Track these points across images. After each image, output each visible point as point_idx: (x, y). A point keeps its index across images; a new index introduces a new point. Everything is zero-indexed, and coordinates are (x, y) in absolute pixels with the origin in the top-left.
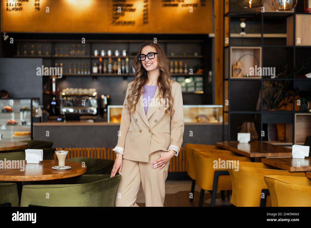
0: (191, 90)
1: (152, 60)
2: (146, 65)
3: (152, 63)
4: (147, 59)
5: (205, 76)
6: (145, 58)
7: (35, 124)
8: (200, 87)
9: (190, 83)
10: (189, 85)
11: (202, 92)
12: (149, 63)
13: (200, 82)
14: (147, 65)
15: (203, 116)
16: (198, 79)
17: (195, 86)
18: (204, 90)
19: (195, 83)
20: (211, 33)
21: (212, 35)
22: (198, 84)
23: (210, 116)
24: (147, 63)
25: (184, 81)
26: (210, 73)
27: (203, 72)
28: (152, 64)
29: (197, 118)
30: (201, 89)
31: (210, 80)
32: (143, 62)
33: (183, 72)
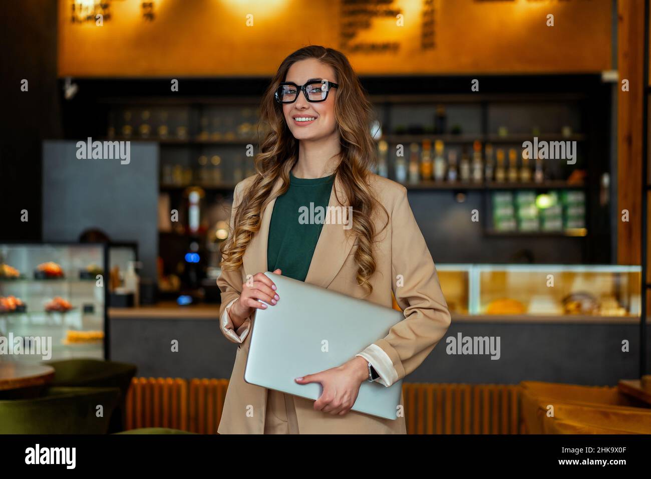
0: (552, 225)
1: (316, 105)
2: (294, 119)
3: (315, 114)
4: (301, 100)
5: (591, 189)
6: (295, 95)
7: (114, 313)
8: (577, 218)
9: (552, 207)
10: (548, 213)
11: (581, 232)
12: (306, 116)
13: (577, 204)
14: (297, 119)
15: (585, 295)
16: (572, 198)
17: (564, 217)
18: (587, 225)
19: (564, 209)
20: (606, 68)
21: (610, 76)
22: (572, 212)
23: (604, 296)
24: (299, 113)
25: (535, 202)
26: (606, 180)
27: (586, 179)
28: (315, 118)
29: (566, 300)
30: (581, 223)
31: (604, 198)
32: (287, 108)
33: (532, 179)
